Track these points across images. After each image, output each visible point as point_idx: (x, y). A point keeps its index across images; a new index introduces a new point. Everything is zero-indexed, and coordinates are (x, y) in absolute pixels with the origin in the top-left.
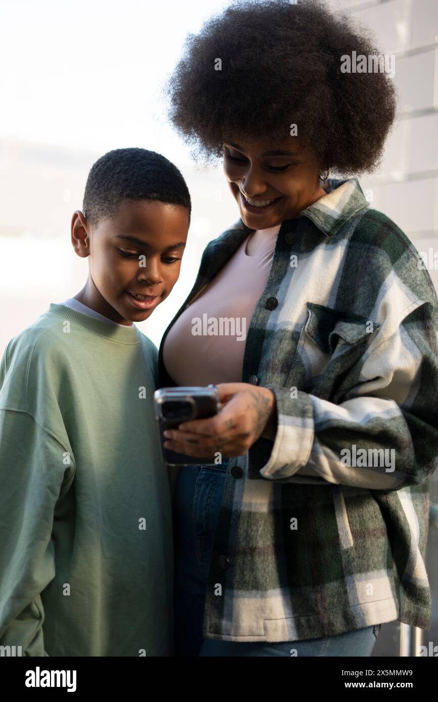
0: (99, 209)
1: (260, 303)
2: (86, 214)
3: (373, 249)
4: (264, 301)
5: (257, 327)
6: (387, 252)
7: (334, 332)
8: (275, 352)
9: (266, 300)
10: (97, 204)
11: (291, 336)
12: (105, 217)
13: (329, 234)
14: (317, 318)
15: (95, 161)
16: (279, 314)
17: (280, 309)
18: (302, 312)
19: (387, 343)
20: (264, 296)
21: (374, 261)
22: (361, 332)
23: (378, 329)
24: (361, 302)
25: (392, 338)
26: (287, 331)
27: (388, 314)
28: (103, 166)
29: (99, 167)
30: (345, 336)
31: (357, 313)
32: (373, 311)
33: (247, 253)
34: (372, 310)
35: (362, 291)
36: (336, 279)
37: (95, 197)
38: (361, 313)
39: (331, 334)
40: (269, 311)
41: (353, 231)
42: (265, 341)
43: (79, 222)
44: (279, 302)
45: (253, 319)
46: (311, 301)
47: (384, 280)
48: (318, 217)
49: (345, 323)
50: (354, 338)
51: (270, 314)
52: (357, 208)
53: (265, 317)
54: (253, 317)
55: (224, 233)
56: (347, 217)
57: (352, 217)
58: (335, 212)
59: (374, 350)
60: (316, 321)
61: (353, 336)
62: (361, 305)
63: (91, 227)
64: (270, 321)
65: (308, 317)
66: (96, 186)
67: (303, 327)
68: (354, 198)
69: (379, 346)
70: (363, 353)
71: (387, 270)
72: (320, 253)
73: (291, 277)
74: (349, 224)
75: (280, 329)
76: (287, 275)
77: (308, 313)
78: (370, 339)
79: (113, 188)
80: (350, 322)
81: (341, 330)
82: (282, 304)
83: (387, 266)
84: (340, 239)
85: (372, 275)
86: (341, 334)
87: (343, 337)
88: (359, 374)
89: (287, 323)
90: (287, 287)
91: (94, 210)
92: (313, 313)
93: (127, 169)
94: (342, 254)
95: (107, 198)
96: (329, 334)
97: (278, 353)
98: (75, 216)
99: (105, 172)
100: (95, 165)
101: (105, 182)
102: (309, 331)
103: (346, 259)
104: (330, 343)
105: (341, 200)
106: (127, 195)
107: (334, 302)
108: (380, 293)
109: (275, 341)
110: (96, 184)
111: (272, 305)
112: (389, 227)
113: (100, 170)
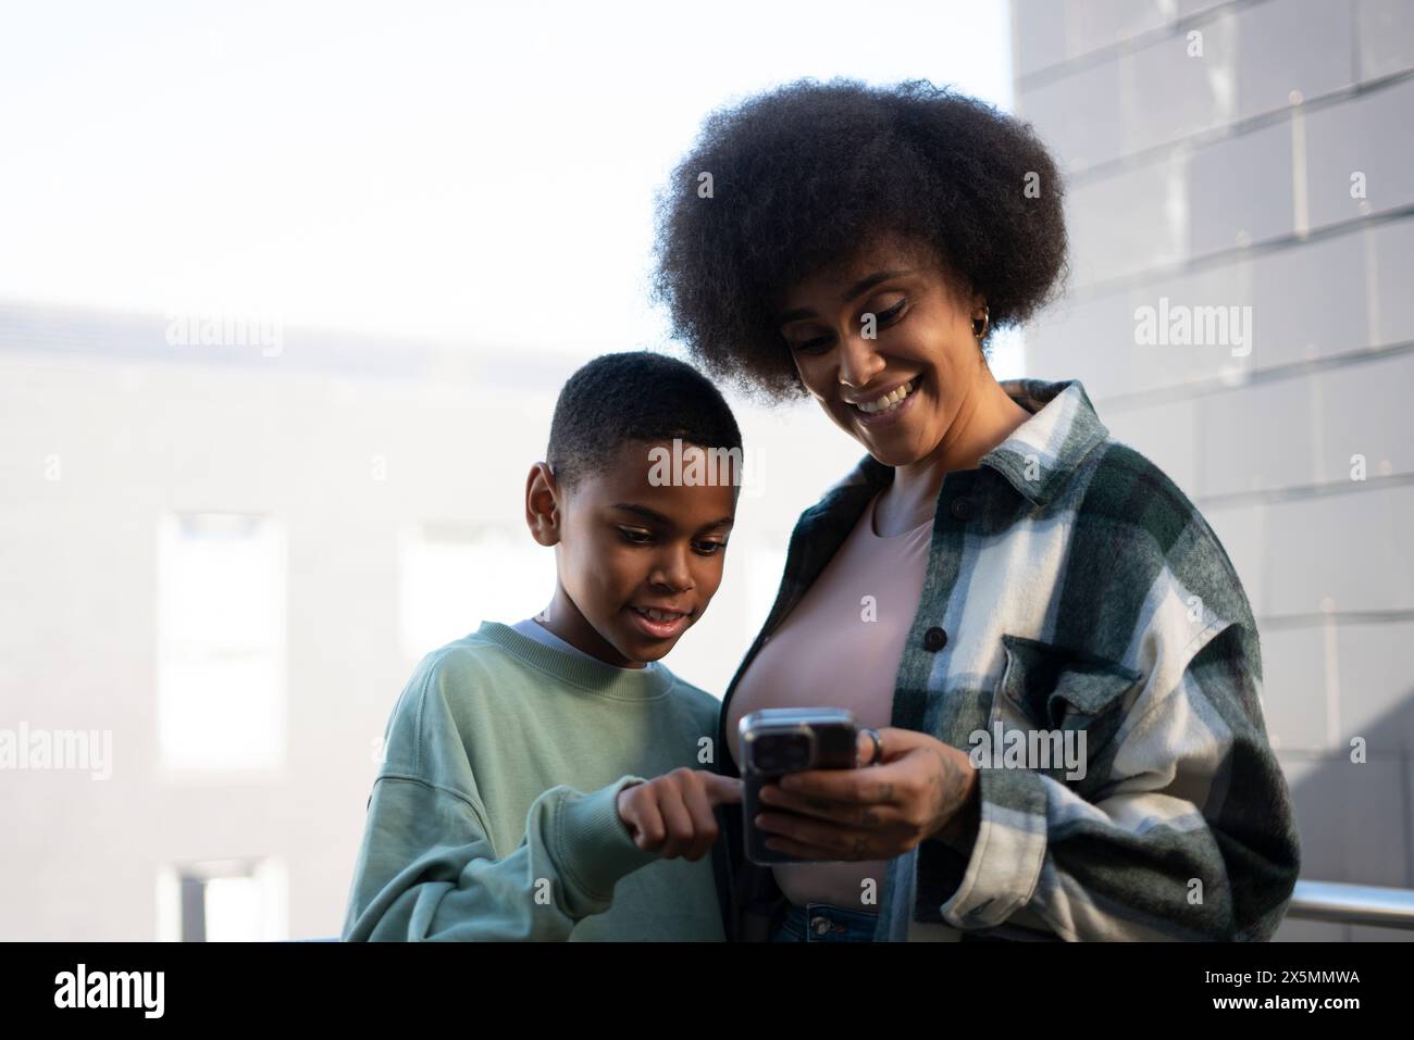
0: (580, 458)
1: (911, 638)
2: (555, 469)
3: (1124, 530)
4: (919, 634)
5: (910, 687)
6: (1151, 532)
7: (1057, 693)
8: (948, 733)
9: (924, 632)
10: (578, 450)
11: (976, 700)
12: (592, 473)
13: (1039, 501)
14: (1024, 664)
15: (569, 375)
16: (950, 660)
17: (952, 649)
18: (996, 655)
19: (1161, 708)
20: (919, 623)
21: (1128, 553)
22: (1108, 690)
23: (1140, 682)
24: (1106, 632)
25: (1171, 700)
26: (969, 693)
27: (1159, 650)
28: (586, 383)
29: (578, 385)
30: (1078, 701)
31: (1098, 652)
32: (1129, 648)
33: (876, 531)
34: (1126, 647)
35: (1107, 611)
36: (1056, 589)
37: (573, 438)
38: (1107, 653)
39: (1051, 697)
40: (930, 654)
41: (1083, 494)
42: (928, 713)
43: (542, 483)
44: (948, 634)
45: (901, 672)
46: (1009, 632)
47: (1148, 589)
48: (1016, 469)
49: (1076, 674)
50: (1096, 703)
51: (932, 659)
52: (1087, 446)
53: (923, 665)
54: (901, 667)
55: (829, 495)
56: (1070, 465)
57: (1079, 466)
58: (1048, 457)
59: (1137, 724)
60: (1022, 671)
61: (1094, 700)
62: (1106, 638)
63: (564, 491)
64: (934, 675)
65: (1006, 665)
66: (575, 418)
67: (998, 682)
68: (1079, 424)
69: (1146, 715)
70: (1116, 729)
71: (1153, 568)
72: (1022, 537)
73: (968, 584)
74: (1076, 479)
75: (954, 690)
76: (960, 580)
77: (1006, 655)
78: (1127, 703)
79: (608, 420)
80: (1087, 672)
81: (1070, 690)
82: (955, 640)
83: (1154, 560)
84: (1059, 510)
85: (1126, 581)
86: (1069, 696)
87: (1074, 701)
88: (1110, 765)
89: (967, 677)
90: (962, 603)
91: (570, 460)
92: (1015, 655)
93: (631, 388)
94: (1066, 539)
95: (596, 439)
96: (1047, 698)
97: (953, 735)
98: (535, 472)
99: (590, 394)
100: (569, 382)
101: (593, 411)
102: (1010, 691)
103: (1073, 548)
104: (1049, 713)
105: (1056, 431)
106: (631, 432)
107: (1052, 632)
108: (1143, 614)
109: (946, 712)
110: (575, 415)
111: (936, 641)
112: (1151, 480)
113: (579, 392)
